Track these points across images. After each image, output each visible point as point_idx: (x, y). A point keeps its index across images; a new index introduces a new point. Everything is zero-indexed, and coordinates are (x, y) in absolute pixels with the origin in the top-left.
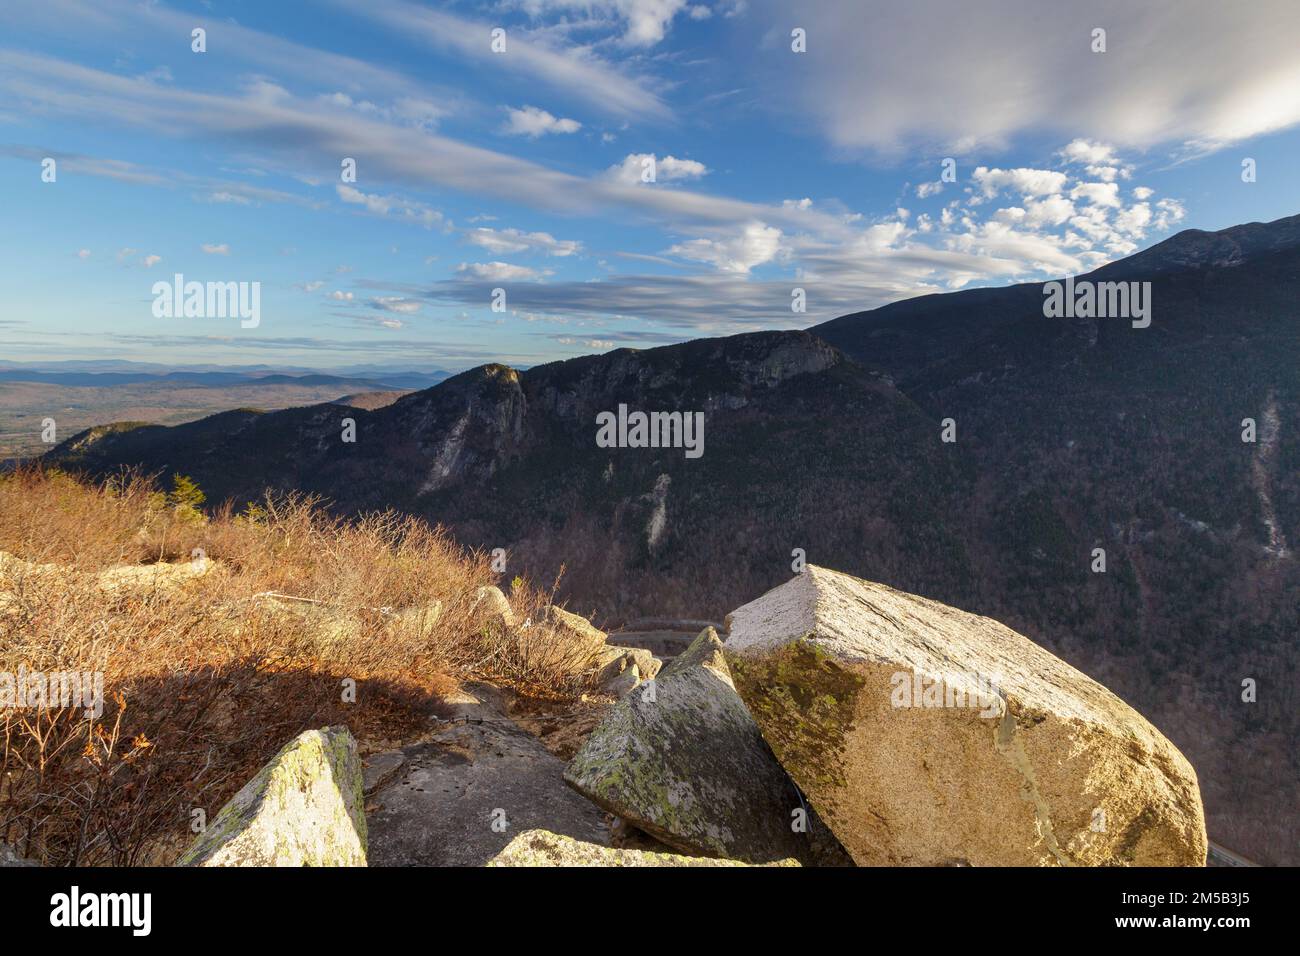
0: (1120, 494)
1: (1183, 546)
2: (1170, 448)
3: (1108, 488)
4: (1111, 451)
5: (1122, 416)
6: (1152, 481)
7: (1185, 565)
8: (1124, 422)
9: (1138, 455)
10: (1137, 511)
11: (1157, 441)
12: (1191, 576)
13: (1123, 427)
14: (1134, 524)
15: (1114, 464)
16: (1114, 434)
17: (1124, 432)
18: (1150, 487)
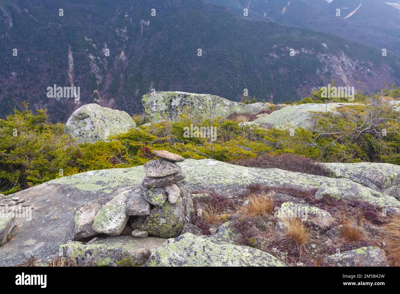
0: (34, 93)
1: (55, 107)
2: (46, 72)
3: (30, 91)
4: (28, 75)
5: (29, 60)
6: (43, 85)
7: (57, 113)
8: (30, 62)
9: (37, 76)
10: (41, 98)
11: (42, 69)
12: (59, 116)
13: (30, 65)
14: (41, 103)
15: (30, 81)
16: (27, 68)
17: (31, 66)
18: (43, 88)
